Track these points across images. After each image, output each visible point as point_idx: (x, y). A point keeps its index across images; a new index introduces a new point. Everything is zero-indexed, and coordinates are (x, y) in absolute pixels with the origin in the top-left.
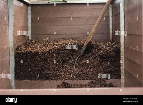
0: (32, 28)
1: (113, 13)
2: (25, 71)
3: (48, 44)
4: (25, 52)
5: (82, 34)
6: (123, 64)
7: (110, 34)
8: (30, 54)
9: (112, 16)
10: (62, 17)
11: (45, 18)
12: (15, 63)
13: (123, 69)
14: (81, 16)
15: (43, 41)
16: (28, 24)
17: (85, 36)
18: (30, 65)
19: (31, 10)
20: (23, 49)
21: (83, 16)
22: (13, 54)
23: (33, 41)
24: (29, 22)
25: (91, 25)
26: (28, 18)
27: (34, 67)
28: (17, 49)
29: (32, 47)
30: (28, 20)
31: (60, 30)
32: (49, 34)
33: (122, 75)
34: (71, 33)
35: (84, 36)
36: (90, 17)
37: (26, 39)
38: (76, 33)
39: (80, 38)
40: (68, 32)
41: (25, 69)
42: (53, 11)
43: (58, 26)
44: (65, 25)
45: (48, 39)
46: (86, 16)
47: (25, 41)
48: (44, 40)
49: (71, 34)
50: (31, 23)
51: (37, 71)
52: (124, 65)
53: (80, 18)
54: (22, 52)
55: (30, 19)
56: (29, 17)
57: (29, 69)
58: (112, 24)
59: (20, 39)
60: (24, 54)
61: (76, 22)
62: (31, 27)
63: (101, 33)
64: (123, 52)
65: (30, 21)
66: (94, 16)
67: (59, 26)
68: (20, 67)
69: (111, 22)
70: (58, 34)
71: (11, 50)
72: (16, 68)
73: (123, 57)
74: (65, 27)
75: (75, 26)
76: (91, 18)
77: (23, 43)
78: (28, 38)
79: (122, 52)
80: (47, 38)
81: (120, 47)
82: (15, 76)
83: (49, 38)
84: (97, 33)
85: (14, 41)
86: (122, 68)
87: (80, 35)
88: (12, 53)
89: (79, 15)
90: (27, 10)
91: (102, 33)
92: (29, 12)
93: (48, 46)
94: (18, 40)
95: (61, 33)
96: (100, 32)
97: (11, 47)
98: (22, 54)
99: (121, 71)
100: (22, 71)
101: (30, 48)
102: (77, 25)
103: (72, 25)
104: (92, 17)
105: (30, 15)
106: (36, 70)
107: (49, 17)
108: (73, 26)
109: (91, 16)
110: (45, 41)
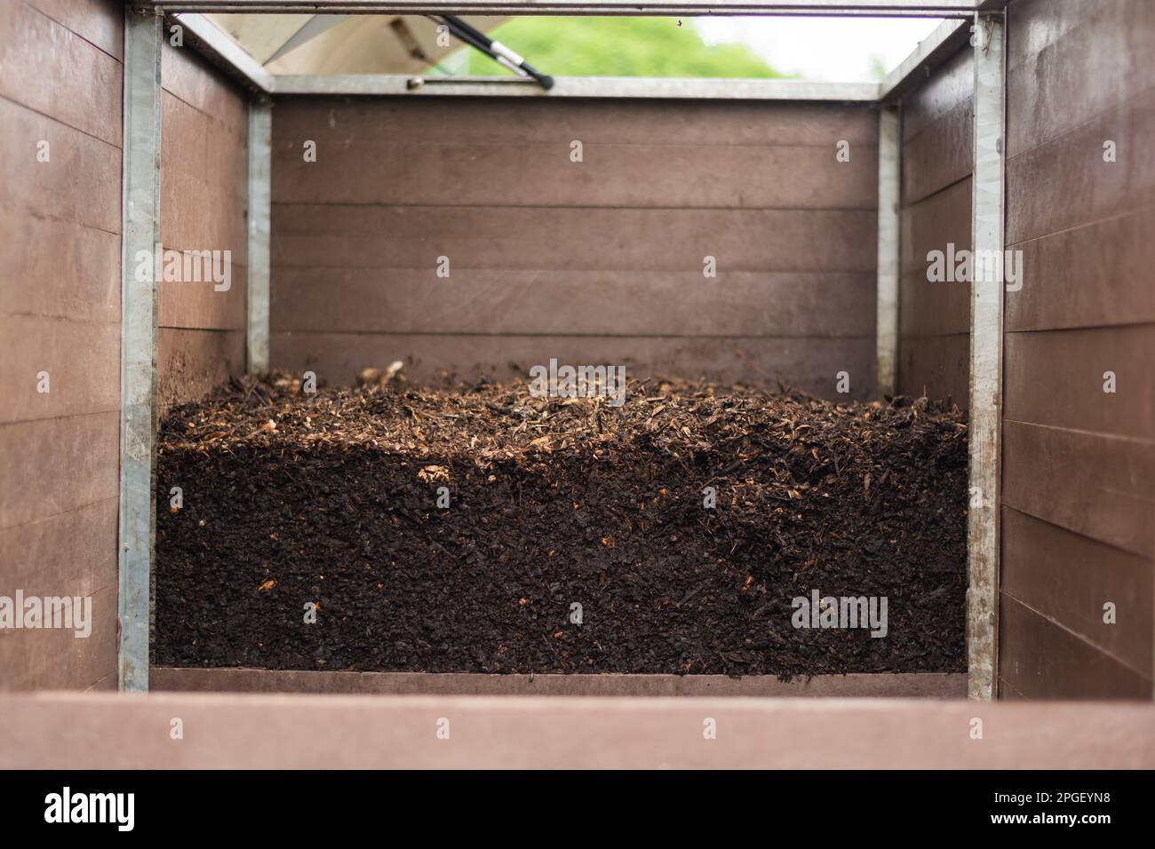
0: (273, 277)
1: (909, 184)
2: (236, 595)
3: (410, 397)
4: (237, 451)
5: (667, 337)
6: (984, 560)
7: (880, 343)
8: (272, 467)
9: (901, 206)
10: (511, 199)
11: (378, 204)
12: (159, 528)
13: (983, 602)
14: (659, 197)
15: (361, 382)
16: (246, 249)
17: (685, 356)
18: (275, 552)
19: (276, 141)
20: (217, 429)
21: (678, 199)
22: (148, 465)
23: (281, 383)
24: (253, 232)
25: (737, 273)
26: (246, 202)
27: (306, 567)
28: (170, 426)
29: (287, 419)
30: (246, 214)
31: (496, 300)
32: (407, 326)
33: (974, 643)
34: (575, 330)
35: (679, 352)
36: (729, 208)
37: (228, 363)
38: (621, 328)
39: (644, 366)
40: (559, 323)
41: (229, 578)
42: (445, 153)
43: (478, 267)
44: (534, 266)
45: (397, 365)
46: (698, 197)
47: (223, 378)
48: (368, 373)
49: (579, 336)
50: (267, 238)
51: (326, 601)
52: (991, 570)
53: (653, 213)
54: (213, 451)
55: (267, 210)
56: (260, 192)
57: (262, 578)
58: (900, 264)
59: (189, 357)
60: (232, 465)
61: (621, 246)
62: (266, 271)
63: (810, 337)
64: (992, 469)
65: (260, 223)
66: (758, 198)
67: (490, 272)
68: (198, 563)
69: (887, 255)
70: (478, 329)
71: (128, 432)
72: (161, 573)
73: (985, 509)
74: (531, 276)
75: (612, 276)
76: (737, 215)
77: (209, 390)
78: (241, 357)
79: (985, 466)
80: (390, 363)
81: (966, 434)
82: (152, 633)
83: (409, 361)
84: (780, 337)
85: (154, 365)
86: (981, 594)
87: (647, 342)
88: (139, 454)
89: (642, 193)
90: (244, 140)
91: (817, 337)
92: (260, 151)
93: (409, 414)
94: (178, 365)
95: (497, 327)
96: (803, 330)
97: (134, 409)
98: (214, 462)
99: (972, 615)
100: (210, 599)
101: (272, 424)
102: (629, 268)
103: (589, 267)
104: (741, 208)
105: (260, 175)
106: (316, 588)
107: (412, 200)
108: (596, 276)
109: (735, 202)
110: (377, 381)
